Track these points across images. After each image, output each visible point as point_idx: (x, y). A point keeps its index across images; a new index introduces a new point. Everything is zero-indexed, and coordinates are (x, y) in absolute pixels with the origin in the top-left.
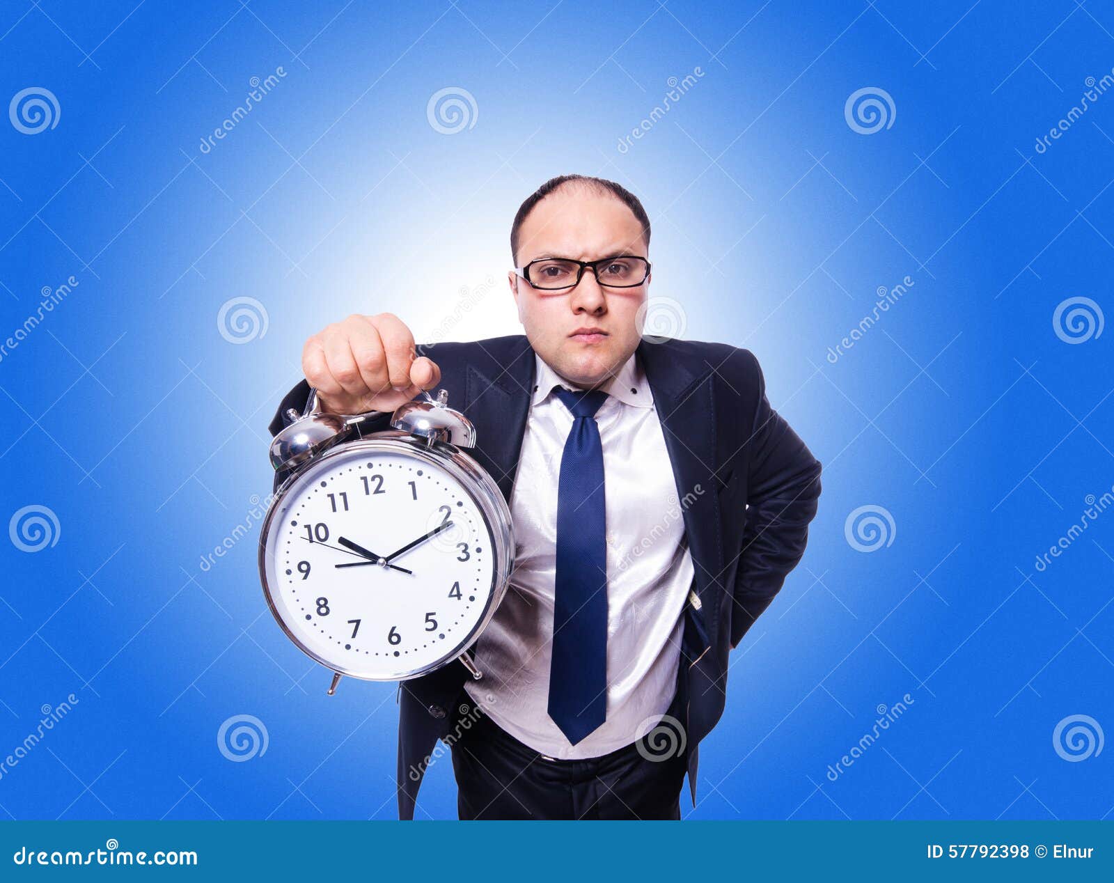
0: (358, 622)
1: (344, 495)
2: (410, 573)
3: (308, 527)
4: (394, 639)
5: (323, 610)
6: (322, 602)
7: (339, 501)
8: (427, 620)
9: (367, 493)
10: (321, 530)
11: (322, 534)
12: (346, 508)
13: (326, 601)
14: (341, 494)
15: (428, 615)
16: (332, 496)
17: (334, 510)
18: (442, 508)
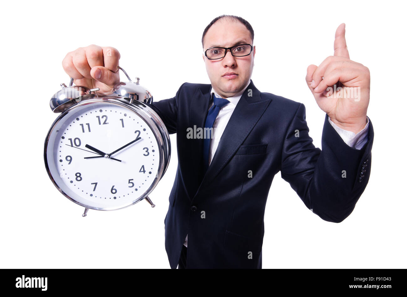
0: (96, 184)
1: (88, 124)
2: (120, 161)
3: (71, 139)
4: (114, 191)
5: (79, 179)
6: (78, 175)
7: (86, 127)
8: (129, 182)
9: (100, 123)
10: (77, 141)
11: (78, 143)
12: (90, 131)
13: (80, 174)
14: (87, 124)
15: (130, 180)
16: (82, 125)
17: (84, 131)
18: (136, 132)
